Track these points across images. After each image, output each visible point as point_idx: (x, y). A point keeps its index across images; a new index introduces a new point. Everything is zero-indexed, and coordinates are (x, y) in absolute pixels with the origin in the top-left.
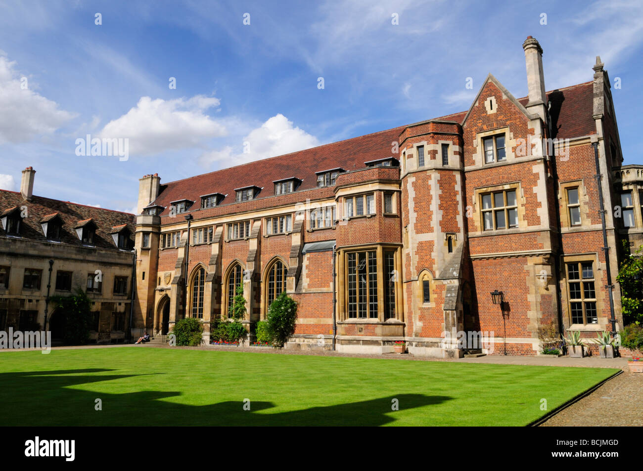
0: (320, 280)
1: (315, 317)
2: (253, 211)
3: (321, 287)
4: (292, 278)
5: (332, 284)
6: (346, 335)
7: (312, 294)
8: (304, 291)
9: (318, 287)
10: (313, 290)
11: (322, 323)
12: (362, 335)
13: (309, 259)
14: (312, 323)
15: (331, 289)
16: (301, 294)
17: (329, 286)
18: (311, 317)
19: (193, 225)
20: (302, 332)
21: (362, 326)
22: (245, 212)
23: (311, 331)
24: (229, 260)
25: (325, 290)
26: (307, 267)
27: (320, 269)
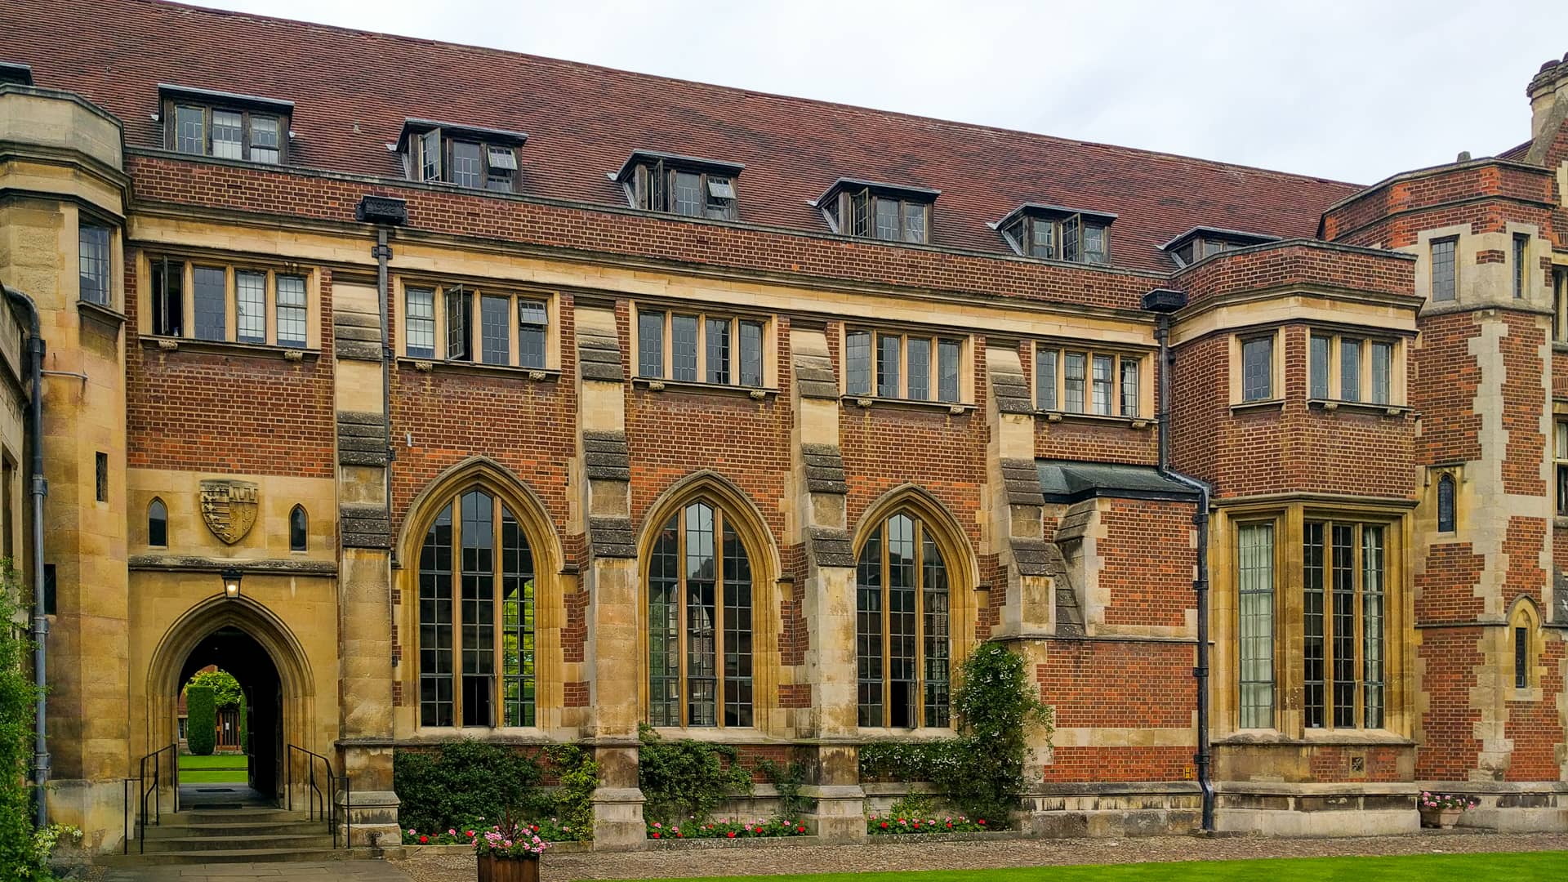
0: (1150, 597)
1: (1133, 724)
2: (787, 280)
3: (1155, 621)
4: (1043, 580)
5: (1191, 615)
6: (1312, 780)
7: (1122, 646)
8: (1091, 632)
9: (1144, 621)
10: (1125, 630)
11: (1157, 743)
12: (1362, 780)
13: (1107, 519)
14: (1123, 743)
15: (1190, 631)
16: (1080, 641)
17: (1181, 622)
18: (1121, 724)
19: (407, 258)
20: (1085, 775)
21: (1363, 753)
22: (752, 275)
23: (1121, 772)
24: (660, 471)
25: (1169, 632)
26: (1102, 547)
27: (1150, 561)
